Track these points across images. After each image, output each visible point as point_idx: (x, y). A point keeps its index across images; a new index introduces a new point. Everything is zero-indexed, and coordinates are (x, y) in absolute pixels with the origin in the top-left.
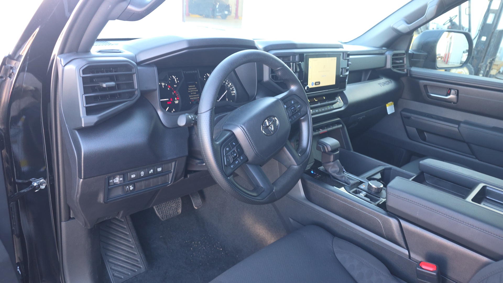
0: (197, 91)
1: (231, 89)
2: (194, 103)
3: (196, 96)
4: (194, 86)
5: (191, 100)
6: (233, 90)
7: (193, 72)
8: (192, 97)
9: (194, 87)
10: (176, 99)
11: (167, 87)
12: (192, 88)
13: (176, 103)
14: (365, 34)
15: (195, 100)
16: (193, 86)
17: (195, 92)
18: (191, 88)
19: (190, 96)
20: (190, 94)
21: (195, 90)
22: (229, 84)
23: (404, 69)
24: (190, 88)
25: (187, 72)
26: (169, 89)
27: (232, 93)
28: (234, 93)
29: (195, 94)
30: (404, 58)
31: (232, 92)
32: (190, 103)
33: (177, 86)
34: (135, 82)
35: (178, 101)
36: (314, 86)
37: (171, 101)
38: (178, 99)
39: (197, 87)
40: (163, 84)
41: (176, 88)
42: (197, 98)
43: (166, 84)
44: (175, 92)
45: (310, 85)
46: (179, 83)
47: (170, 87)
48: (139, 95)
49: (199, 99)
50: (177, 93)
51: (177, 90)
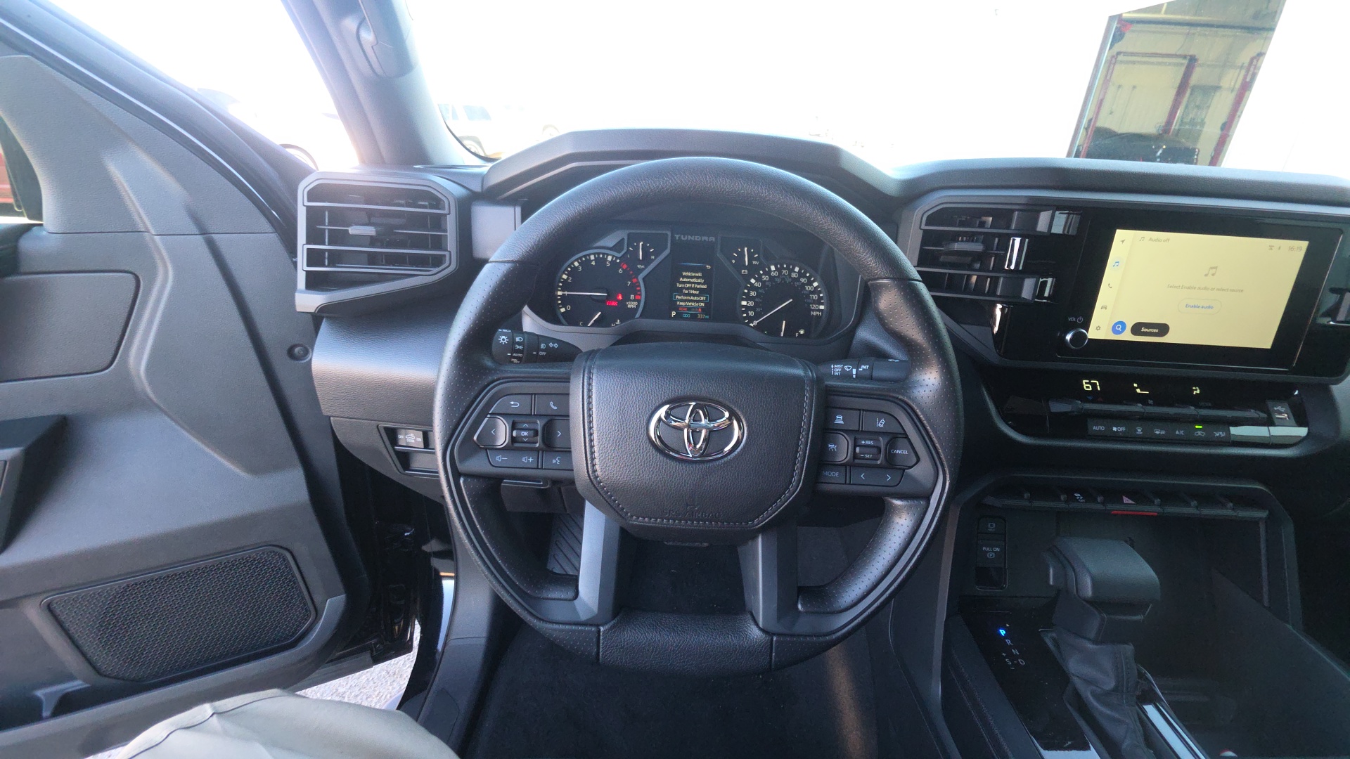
0: (705, 287)
1: (815, 297)
2: (685, 316)
3: (695, 298)
4: (700, 274)
5: (676, 308)
6: (819, 302)
7: (704, 238)
8: (682, 300)
9: (698, 278)
10: (632, 297)
11: (618, 266)
12: (692, 277)
15: (689, 309)
16: (697, 275)
17: (695, 289)
18: (688, 277)
19: (677, 296)
20: (680, 291)
21: (699, 283)
22: (810, 283)
24: (684, 277)
25: (684, 237)
26: (620, 271)
27: (813, 311)
28: (819, 310)
29: (694, 295)
31: (814, 307)
32: (674, 313)
33: (646, 267)
34: (448, 234)
35: (636, 303)
36: (1127, 336)
37: (618, 301)
38: (638, 297)
39: (707, 277)
40: (610, 258)
41: (641, 270)
42: (697, 304)
43: (617, 258)
44: (634, 281)
45: (1098, 328)
46: (653, 260)
47: (625, 267)
48: (453, 267)
49: (702, 308)
50: (638, 282)
51: (640, 277)
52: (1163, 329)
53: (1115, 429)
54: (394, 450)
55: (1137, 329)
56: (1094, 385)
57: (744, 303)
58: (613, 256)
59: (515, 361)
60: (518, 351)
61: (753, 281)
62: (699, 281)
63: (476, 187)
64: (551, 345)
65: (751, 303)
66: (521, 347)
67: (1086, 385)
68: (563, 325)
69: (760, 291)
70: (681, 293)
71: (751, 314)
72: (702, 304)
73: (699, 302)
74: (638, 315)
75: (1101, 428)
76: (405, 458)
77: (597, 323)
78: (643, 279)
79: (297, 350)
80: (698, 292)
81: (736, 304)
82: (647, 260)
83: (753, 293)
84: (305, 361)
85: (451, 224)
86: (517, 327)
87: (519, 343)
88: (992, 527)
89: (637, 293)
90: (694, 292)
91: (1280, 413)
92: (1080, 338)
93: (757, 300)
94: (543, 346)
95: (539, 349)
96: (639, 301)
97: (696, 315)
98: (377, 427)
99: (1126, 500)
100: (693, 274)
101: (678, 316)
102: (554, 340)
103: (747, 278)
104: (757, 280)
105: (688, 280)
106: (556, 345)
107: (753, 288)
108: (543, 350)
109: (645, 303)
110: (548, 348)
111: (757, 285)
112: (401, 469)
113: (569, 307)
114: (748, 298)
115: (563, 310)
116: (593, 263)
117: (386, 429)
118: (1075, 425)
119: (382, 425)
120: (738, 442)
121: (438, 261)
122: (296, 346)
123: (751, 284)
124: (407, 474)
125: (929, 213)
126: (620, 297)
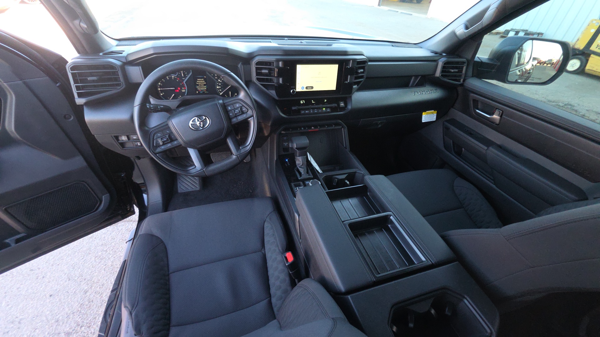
0: (205, 83)
2: (201, 92)
3: (203, 87)
4: (203, 79)
5: (198, 90)
8: (199, 88)
9: (202, 80)
10: (183, 88)
11: (177, 79)
13: (183, 91)
14: (428, 40)
15: (202, 90)
18: (199, 81)
19: (197, 87)
21: (203, 82)
23: (460, 79)
24: (198, 81)
29: (203, 86)
30: (463, 67)
32: (197, 92)
33: (185, 79)
34: (120, 76)
35: (185, 90)
36: (305, 90)
37: (179, 90)
38: (185, 88)
39: (205, 80)
40: (173, 77)
41: (184, 80)
42: (204, 89)
43: (175, 76)
44: (183, 83)
45: (298, 89)
46: (187, 76)
47: (178, 79)
48: (124, 87)
49: (206, 90)
50: (184, 83)
51: (184, 82)
52: (312, 87)
53: (306, 112)
54: (118, 142)
55: (307, 88)
56: (303, 102)
57: (218, 87)
58: (174, 76)
59: (152, 112)
60: (152, 109)
61: (219, 80)
62: (203, 81)
63: (124, 60)
64: (161, 107)
65: (220, 87)
66: (153, 108)
67: (302, 102)
68: (163, 100)
69: (222, 83)
70: (199, 86)
71: (220, 90)
72: (206, 89)
73: (205, 88)
74: (186, 94)
75: (304, 112)
76: (123, 144)
77: (174, 98)
78: (185, 83)
79: (67, 116)
80: (203, 85)
81: (215, 88)
82: (185, 77)
83: (220, 84)
84: (70, 120)
85: (120, 73)
86: (150, 103)
87: (152, 107)
88: (285, 138)
89: (184, 87)
90: (202, 85)
91: (342, 104)
92: (293, 91)
93: (221, 86)
94: (159, 107)
95: (158, 108)
96: (185, 89)
97: (204, 92)
98: (111, 136)
99: (313, 128)
100: (201, 80)
101: (199, 93)
102: (162, 105)
103: (217, 80)
104: (220, 80)
105: (200, 81)
106: (163, 107)
107: (219, 82)
108: (159, 108)
109: (188, 89)
110: (160, 108)
111: (220, 81)
112: (122, 148)
113: (163, 93)
114: (219, 86)
115: (162, 94)
116: (168, 79)
117: (115, 136)
118: (298, 112)
119: (113, 135)
120: (209, 124)
121: (118, 85)
122: (66, 115)
123: (219, 81)
124: (124, 150)
125: (256, 62)
126: (179, 89)
